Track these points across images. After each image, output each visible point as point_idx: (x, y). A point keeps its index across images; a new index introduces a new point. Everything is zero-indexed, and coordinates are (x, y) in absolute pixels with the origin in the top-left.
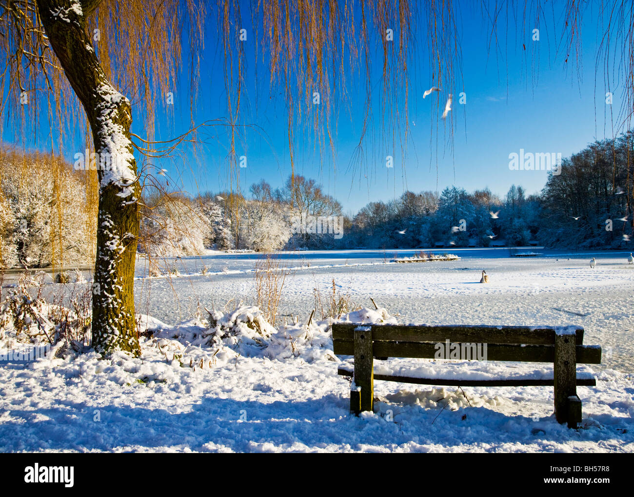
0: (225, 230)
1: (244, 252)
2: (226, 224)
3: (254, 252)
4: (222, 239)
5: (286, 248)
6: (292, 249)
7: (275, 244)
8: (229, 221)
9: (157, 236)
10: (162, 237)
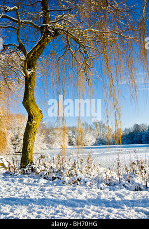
0: (73, 139)
1: (80, 146)
2: (73, 137)
3: (83, 147)
4: (72, 142)
5: (94, 145)
6: (96, 145)
7: (91, 143)
8: (74, 136)
9: (52, 141)
10: (53, 142)
